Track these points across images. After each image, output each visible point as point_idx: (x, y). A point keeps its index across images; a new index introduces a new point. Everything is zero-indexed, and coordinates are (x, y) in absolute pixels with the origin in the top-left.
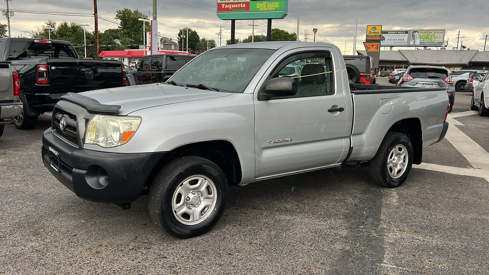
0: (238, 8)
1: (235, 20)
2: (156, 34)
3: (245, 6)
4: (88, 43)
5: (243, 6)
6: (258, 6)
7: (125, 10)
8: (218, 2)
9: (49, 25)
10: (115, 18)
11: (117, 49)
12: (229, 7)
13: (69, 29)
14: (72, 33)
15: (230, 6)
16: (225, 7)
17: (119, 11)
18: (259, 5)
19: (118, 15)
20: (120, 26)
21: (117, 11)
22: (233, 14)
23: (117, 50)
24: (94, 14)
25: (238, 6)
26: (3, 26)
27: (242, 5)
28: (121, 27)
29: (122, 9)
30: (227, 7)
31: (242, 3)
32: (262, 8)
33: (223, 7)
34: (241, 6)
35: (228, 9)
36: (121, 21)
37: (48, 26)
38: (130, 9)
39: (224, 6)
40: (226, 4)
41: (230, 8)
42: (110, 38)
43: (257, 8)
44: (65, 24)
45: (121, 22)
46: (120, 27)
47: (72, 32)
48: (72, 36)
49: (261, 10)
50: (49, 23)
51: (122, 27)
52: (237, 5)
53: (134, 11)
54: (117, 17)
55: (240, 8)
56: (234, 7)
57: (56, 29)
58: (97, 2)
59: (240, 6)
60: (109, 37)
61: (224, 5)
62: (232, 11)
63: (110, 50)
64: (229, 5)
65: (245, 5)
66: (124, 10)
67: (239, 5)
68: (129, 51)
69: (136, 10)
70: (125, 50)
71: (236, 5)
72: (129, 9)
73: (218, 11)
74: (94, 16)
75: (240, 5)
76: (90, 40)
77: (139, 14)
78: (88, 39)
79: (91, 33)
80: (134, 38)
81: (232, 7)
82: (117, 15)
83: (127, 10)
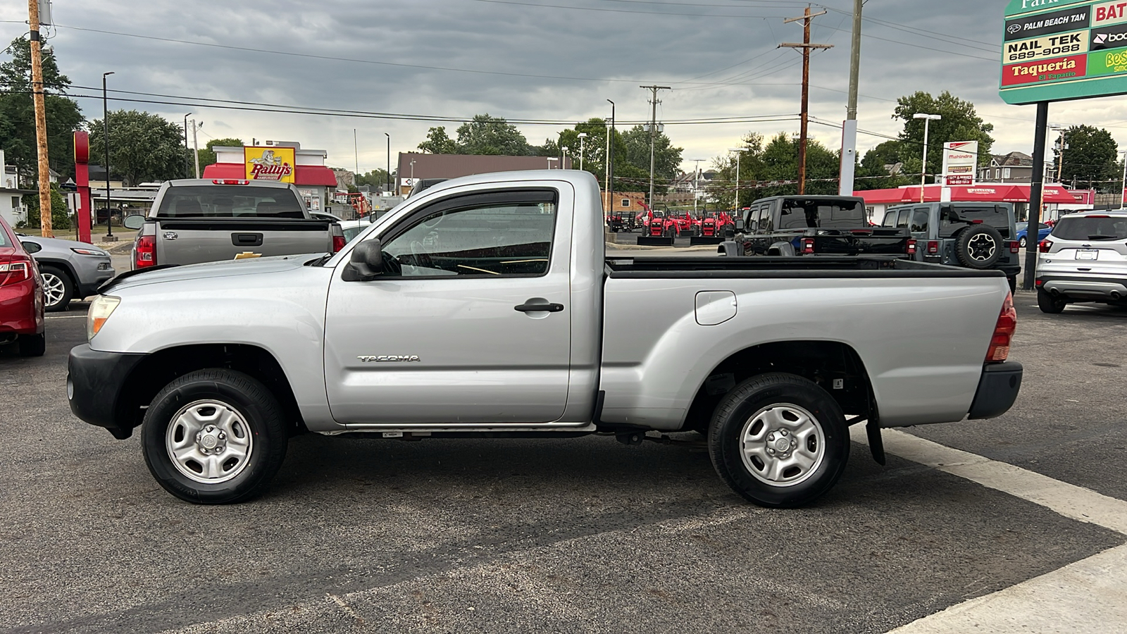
0: (1055, 71)
1: (1046, 103)
2: (850, 151)
3: (1073, 66)
4: (826, 175)
5: (1069, 67)
6: (1110, 62)
7: (917, 95)
8: (1004, 63)
9: (750, 142)
10: (893, 116)
11: (889, 185)
12: (1031, 72)
13: (789, 148)
14: (794, 157)
15: (1033, 71)
16: (1022, 73)
17: (904, 99)
18: (1112, 59)
19: (899, 108)
20: (903, 133)
21: (899, 100)
22: (1041, 90)
23: (888, 188)
24: (800, 115)
25: (1055, 67)
26: (677, 151)
27: (1065, 63)
28: (905, 134)
29: (910, 94)
30: (1026, 73)
31: (1066, 59)
32: (1121, 65)
33: (1016, 74)
34: (1065, 67)
35: (1029, 78)
36: (906, 122)
37: (748, 144)
38: (929, 93)
39: (1020, 70)
40: (1023, 65)
41: (1035, 74)
42: (875, 162)
43: (1108, 66)
44: (782, 138)
45: (906, 124)
46: (904, 136)
47: (792, 155)
48: (792, 163)
49: (1118, 70)
50: (751, 139)
51: (907, 136)
52: (1054, 65)
53: (941, 95)
54: (897, 113)
55: (1061, 70)
56: (1045, 70)
57: (763, 150)
58: (809, 87)
59: (1061, 67)
60: (874, 160)
61: (1020, 67)
62: (1039, 80)
63: (873, 189)
64: (1032, 67)
65: (1073, 62)
66: (914, 97)
67: (1058, 64)
68: (907, 188)
69: (945, 93)
70: (900, 187)
71: (1050, 66)
72: (925, 93)
73: (1003, 85)
74: (800, 117)
75: (1061, 64)
76: (831, 168)
77: (952, 100)
78: (826, 166)
79: (834, 152)
80: (933, 157)
81: (1040, 70)
82: (897, 110)
83: (922, 94)
